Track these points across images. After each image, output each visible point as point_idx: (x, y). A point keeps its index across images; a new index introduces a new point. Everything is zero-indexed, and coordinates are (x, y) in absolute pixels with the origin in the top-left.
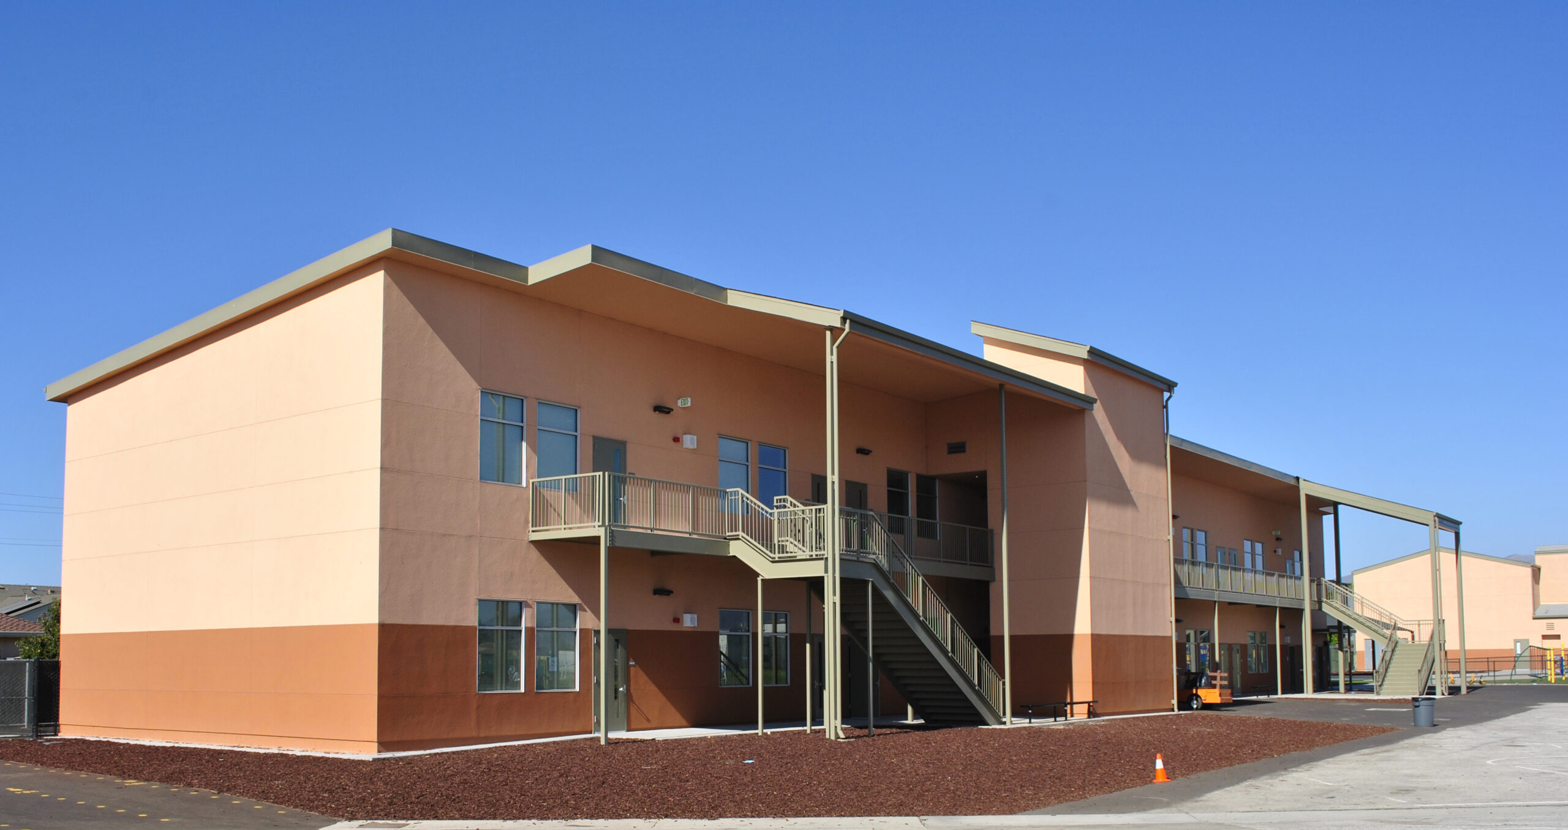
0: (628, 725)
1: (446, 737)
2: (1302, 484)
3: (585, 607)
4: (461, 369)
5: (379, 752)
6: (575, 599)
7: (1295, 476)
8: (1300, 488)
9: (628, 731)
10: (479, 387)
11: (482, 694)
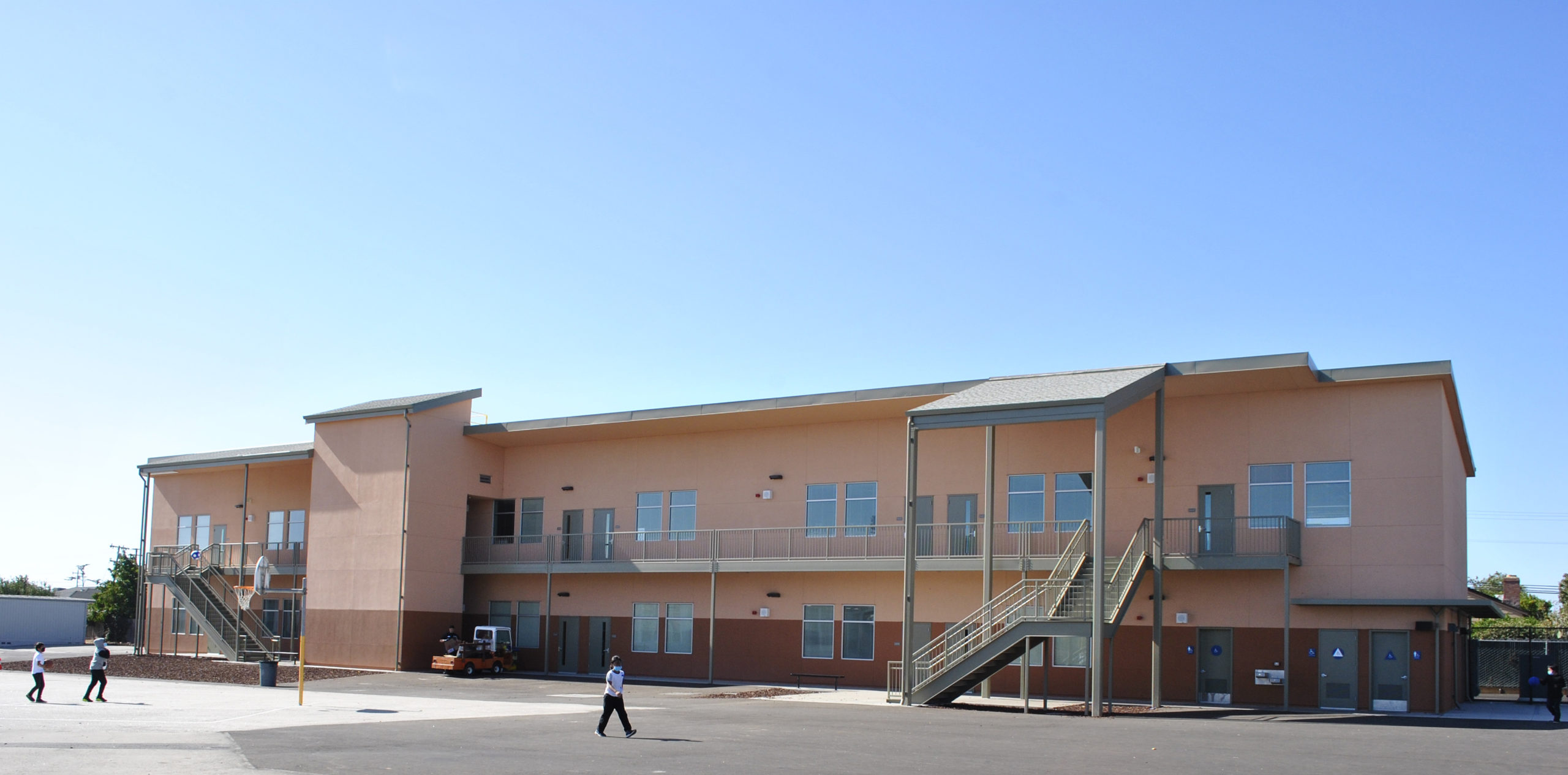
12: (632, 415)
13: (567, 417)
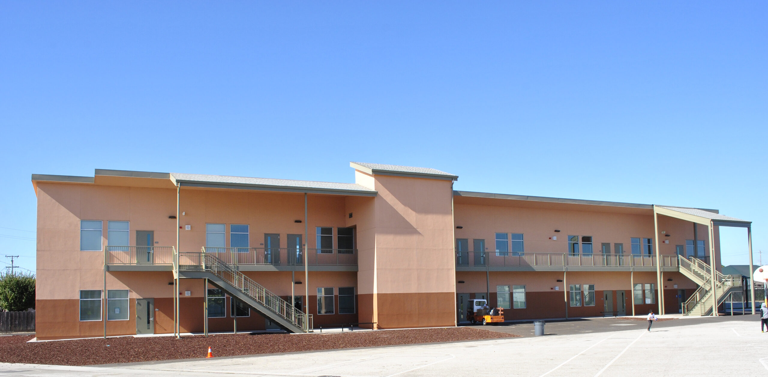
0: (154, 331)
1: (66, 335)
2: (655, 208)
3: (132, 291)
4: (71, 215)
5: (37, 340)
6: (128, 288)
7: (652, 204)
8: (654, 210)
9: (154, 334)
10: (80, 220)
11: (82, 322)
12: (528, 198)
13: (495, 194)
